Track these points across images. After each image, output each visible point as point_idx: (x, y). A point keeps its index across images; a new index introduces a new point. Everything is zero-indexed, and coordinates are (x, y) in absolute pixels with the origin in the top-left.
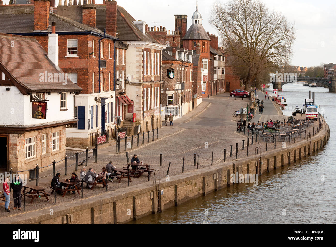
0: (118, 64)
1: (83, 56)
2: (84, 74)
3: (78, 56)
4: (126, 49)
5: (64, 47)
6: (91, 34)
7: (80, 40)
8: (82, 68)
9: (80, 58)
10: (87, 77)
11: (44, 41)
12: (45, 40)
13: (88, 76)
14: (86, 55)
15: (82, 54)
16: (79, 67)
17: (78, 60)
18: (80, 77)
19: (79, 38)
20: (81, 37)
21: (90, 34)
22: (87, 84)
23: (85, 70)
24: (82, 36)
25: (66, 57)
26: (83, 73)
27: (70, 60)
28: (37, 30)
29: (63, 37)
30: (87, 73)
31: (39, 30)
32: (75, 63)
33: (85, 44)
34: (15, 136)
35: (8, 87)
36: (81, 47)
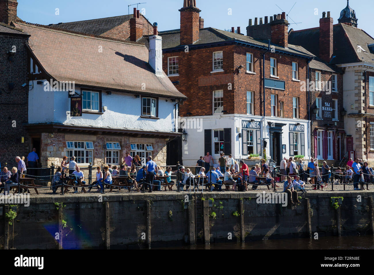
1: (229, 70)
3: (223, 71)
5: (209, 62)
7: (225, 51)
9: (226, 72)
11: (189, 57)
12: (190, 55)
14: (232, 69)
15: (228, 67)
16: (224, 83)
17: (224, 75)
18: (226, 95)
22: (234, 102)
23: (230, 87)
24: (227, 47)
25: (211, 72)
27: (215, 76)
28: (183, 45)
29: (208, 50)
30: (233, 90)
31: (185, 45)
32: (220, 78)
33: (230, 56)
34: (45, 136)
35: (40, 80)
36: (226, 60)
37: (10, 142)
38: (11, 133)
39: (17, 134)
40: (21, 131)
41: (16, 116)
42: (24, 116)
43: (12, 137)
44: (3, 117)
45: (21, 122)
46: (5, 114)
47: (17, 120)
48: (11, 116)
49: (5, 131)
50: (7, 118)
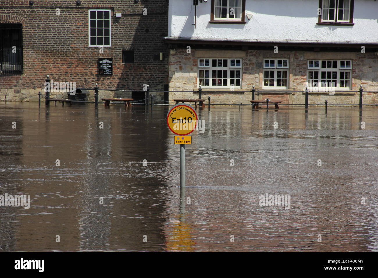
37: (147, 59)
38: (149, 48)
39: (155, 50)
40: (160, 46)
41: (154, 28)
42: (164, 28)
43: (150, 54)
44: (140, 30)
45: (160, 35)
46: (142, 26)
47: (155, 32)
48: (149, 28)
49: (142, 46)
50: (144, 30)
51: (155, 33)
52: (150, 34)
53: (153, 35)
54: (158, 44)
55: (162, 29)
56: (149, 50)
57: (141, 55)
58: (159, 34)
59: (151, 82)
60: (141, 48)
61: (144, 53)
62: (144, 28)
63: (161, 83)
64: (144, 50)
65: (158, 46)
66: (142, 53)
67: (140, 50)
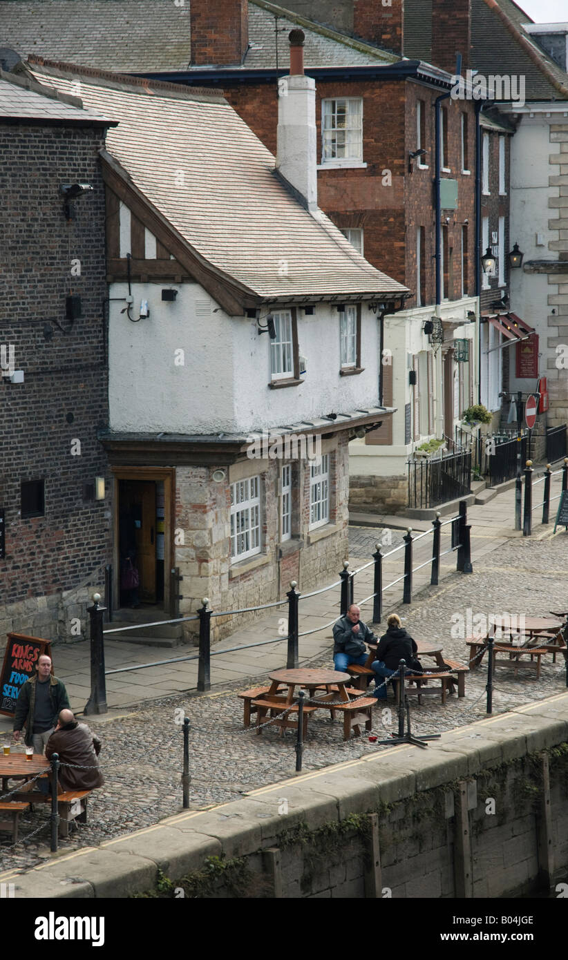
0: (489, 194)
1: (386, 163)
2: (388, 234)
3: (365, 165)
4: (509, 136)
6: (415, 75)
7: (373, 99)
8: (383, 211)
9: (372, 171)
10: (402, 244)
13: (403, 240)
14: (397, 162)
15: (381, 154)
16: (369, 208)
17: (365, 181)
18: (376, 246)
19: (367, 95)
20: (377, 91)
21: (410, 75)
22: (403, 272)
23: (392, 220)
24: (380, 87)
25: (319, 168)
26: (385, 228)
27: (333, 181)
28: (204, 63)
30: (400, 231)
31: (210, 63)
32: (353, 190)
33: (391, 116)
34: (195, 476)
35: (167, 287)
36: (376, 129)
37: (71, 499)
38: (74, 467)
39: (85, 471)
40: (95, 459)
41: (82, 408)
42: (100, 406)
43: (75, 483)
44: (57, 417)
45: (94, 428)
46: (60, 405)
47: (85, 421)
48: (73, 409)
49: (62, 464)
50: (64, 418)
51: (85, 424)
52: (76, 428)
53: (80, 429)
54: (90, 455)
55: (97, 409)
56: (74, 472)
57: (59, 490)
58: (92, 426)
59: (79, 564)
60: (59, 469)
61: (64, 484)
62: (63, 410)
63: (98, 563)
64: (64, 474)
65: (90, 460)
66: (61, 485)
67: (56, 475)
